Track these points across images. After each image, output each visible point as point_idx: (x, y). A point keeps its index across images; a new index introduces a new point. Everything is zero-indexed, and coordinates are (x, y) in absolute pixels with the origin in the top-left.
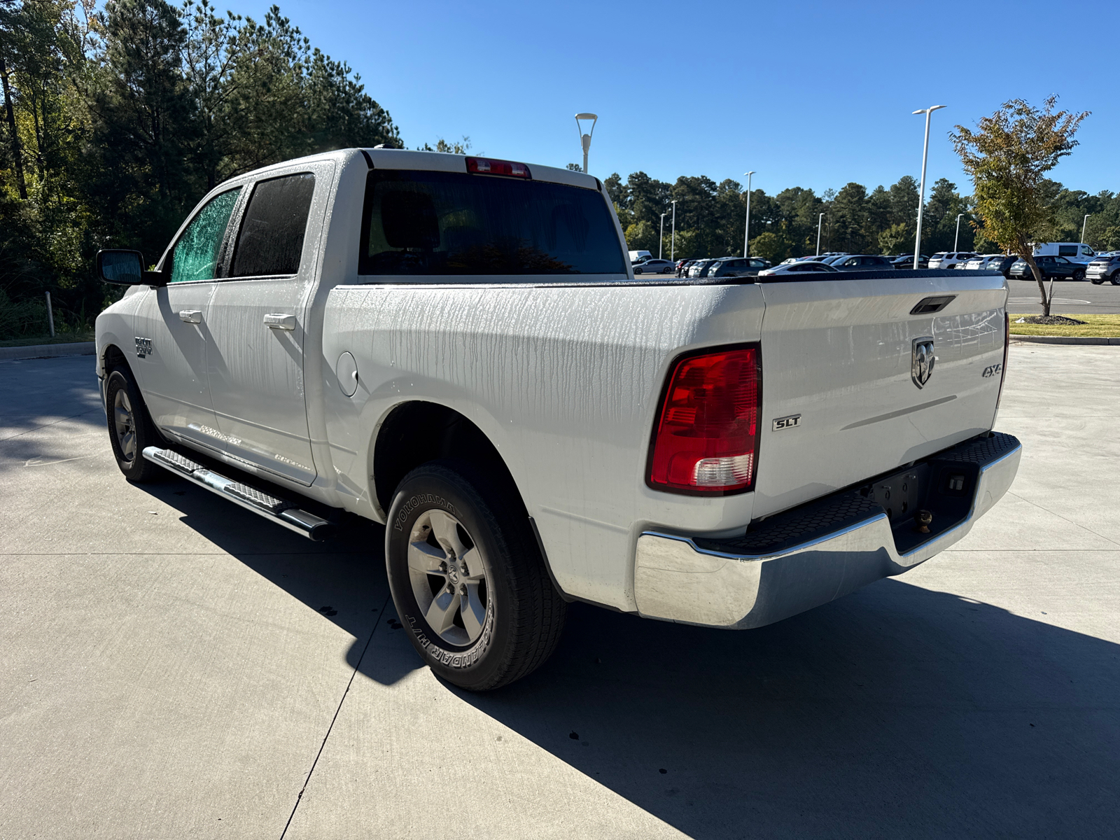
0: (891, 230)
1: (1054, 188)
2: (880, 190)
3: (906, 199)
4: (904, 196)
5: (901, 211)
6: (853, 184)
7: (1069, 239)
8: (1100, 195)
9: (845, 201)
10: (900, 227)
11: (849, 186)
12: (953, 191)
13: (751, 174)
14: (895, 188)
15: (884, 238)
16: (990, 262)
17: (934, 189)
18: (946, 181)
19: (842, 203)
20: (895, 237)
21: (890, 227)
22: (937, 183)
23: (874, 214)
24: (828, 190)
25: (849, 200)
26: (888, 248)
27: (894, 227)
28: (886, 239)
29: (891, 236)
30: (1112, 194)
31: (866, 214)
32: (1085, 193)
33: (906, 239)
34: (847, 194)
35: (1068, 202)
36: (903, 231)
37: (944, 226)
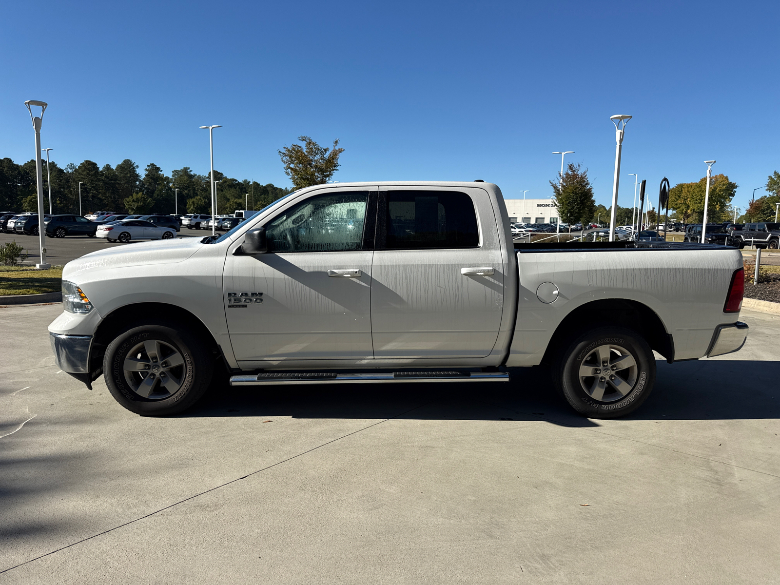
0: (133, 197)
1: (219, 176)
2: (108, 167)
3: (129, 175)
4: (127, 173)
5: (126, 183)
6: (89, 161)
7: (240, 208)
8: (243, 182)
9: (85, 173)
10: (139, 195)
11: (86, 163)
12: (160, 172)
13: (48, 150)
14: (119, 167)
15: (128, 202)
16: (224, 222)
17: (146, 170)
18: (155, 165)
19: (83, 175)
20: (136, 202)
21: (132, 195)
22: (148, 166)
23: (107, 184)
24: (70, 164)
25: (88, 173)
26: (132, 209)
27: (134, 194)
28: (130, 203)
29: (133, 201)
30: (249, 182)
31: (101, 184)
32: (237, 181)
33: (144, 203)
34: (85, 168)
35: (228, 185)
36: (142, 198)
37: (158, 195)
